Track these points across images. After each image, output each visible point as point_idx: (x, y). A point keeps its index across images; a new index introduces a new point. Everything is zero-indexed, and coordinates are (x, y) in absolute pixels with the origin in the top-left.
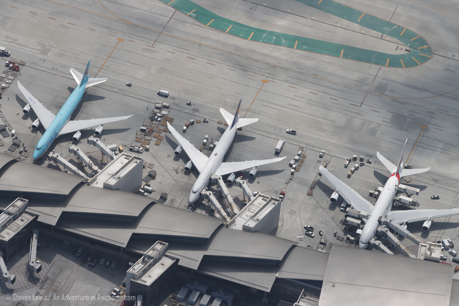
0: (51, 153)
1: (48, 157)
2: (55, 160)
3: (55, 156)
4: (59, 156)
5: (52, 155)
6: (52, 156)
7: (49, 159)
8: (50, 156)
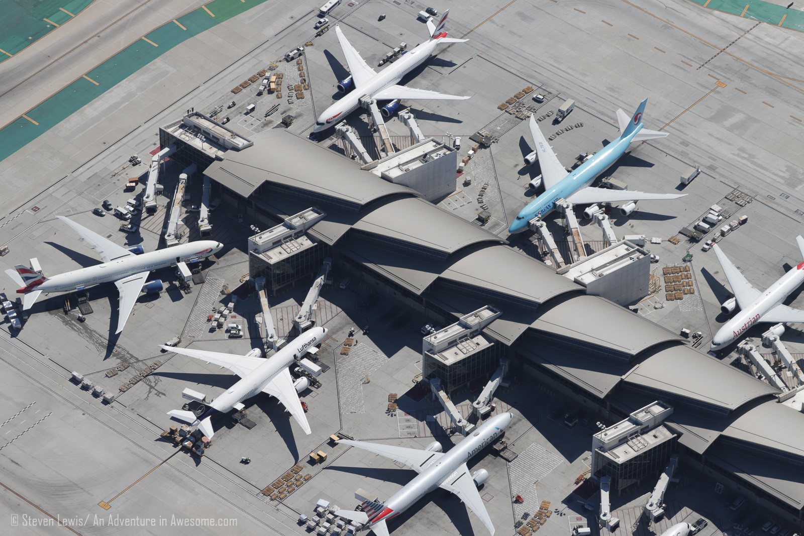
0: (744, 342)
1: (738, 348)
2: (747, 354)
3: (747, 347)
4: (754, 349)
5: (744, 346)
6: (742, 348)
7: (737, 351)
8: (741, 347)
